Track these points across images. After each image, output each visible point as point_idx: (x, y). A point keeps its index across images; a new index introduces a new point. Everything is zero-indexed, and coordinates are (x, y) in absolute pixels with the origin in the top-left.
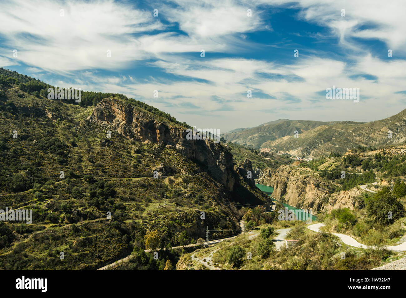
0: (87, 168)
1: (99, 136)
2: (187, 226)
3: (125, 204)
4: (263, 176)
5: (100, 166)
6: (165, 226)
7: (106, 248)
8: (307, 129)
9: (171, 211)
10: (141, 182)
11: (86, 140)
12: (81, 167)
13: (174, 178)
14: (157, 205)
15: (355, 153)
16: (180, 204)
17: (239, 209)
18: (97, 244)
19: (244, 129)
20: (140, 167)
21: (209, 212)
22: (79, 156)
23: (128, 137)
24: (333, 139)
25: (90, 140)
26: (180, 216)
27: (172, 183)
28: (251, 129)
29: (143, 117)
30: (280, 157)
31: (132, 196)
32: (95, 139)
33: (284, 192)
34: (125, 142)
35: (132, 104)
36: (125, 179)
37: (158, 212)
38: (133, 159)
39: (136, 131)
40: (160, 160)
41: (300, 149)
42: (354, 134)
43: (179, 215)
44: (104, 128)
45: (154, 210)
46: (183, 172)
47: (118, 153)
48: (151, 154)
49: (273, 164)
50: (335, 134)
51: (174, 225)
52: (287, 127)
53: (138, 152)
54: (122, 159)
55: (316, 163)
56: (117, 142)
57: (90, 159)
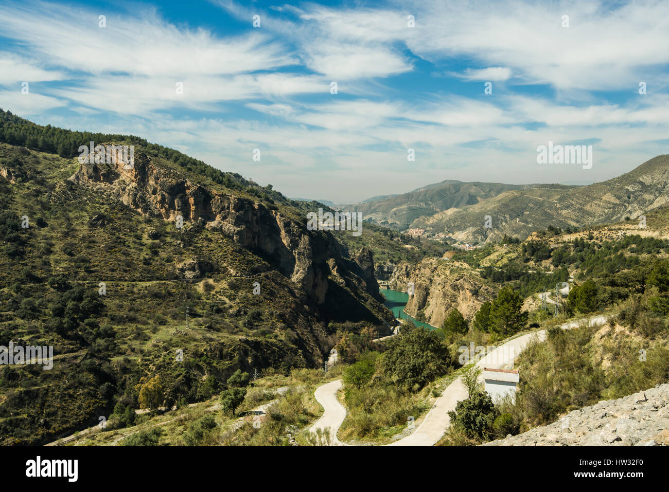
0: (59, 265)
1: (88, 208)
2: (221, 367)
3: (116, 328)
4: (396, 276)
5: (84, 261)
6: (182, 367)
7: (62, 409)
8: (486, 196)
9: (195, 340)
10: (154, 289)
11: (64, 216)
12: (49, 262)
13: (214, 281)
14: (172, 331)
15: (541, 238)
16: (215, 327)
17: (330, 334)
18: (46, 401)
19: (387, 196)
20: (156, 263)
21: (266, 341)
22: (48, 244)
23: (139, 210)
24: (525, 213)
25: (71, 215)
26: (211, 349)
27: (210, 290)
28: (397, 197)
29: (166, 175)
30: (430, 245)
31: (131, 313)
32: (81, 213)
33: (423, 304)
34: (133, 219)
35: (150, 153)
36: (125, 283)
37: (173, 342)
38: (144, 248)
39: (154, 200)
40: (193, 251)
41: (471, 230)
42: (558, 205)
43: (209, 348)
44: (99, 194)
45: (165, 339)
46: (232, 271)
47: (119, 238)
48: (177, 239)
49: (417, 255)
50: (529, 205)
51: (197, 364)
52: (455, 193)
53: (154, 236)
54: (124, 248)
55: (477, 255)
56: (119, 219)
57: (67, 248)
